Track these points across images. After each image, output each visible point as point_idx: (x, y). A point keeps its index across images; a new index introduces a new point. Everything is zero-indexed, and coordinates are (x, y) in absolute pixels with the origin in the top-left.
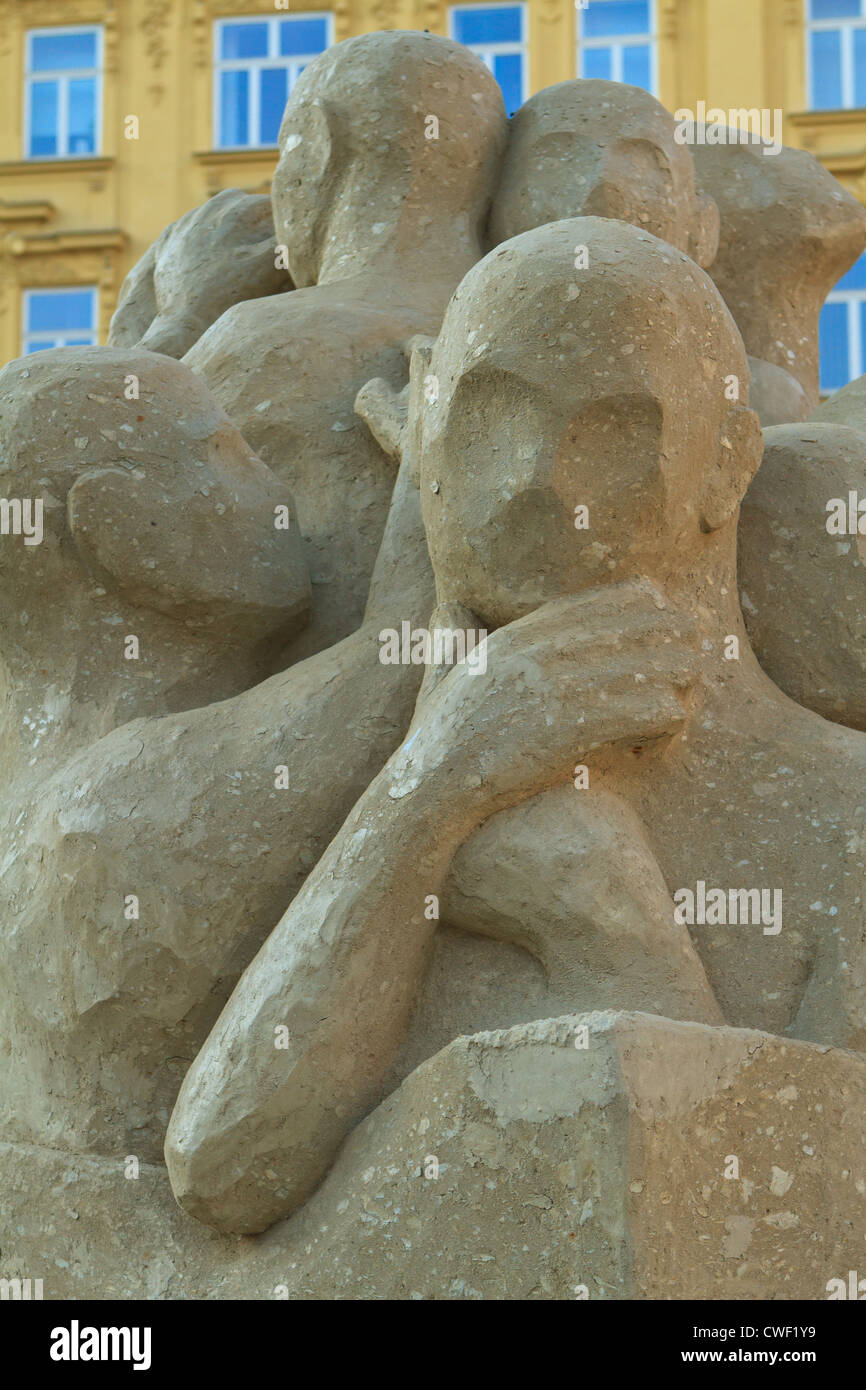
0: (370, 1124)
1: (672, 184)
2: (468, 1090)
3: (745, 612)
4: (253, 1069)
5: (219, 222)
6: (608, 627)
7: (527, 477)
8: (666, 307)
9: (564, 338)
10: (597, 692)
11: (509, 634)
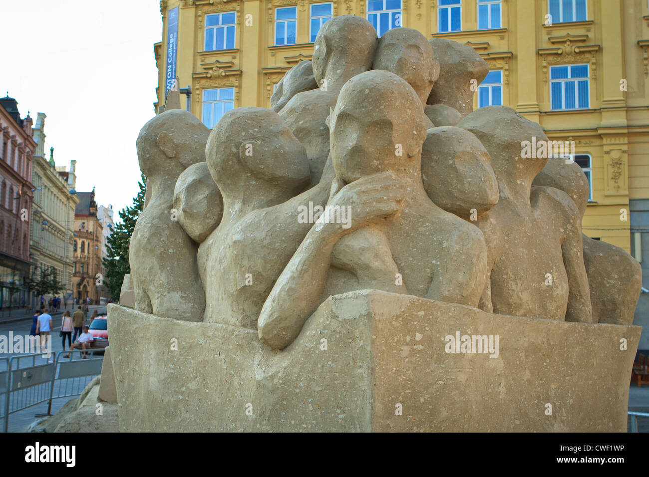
0: (310, 320)
1: (423, 58)
2: (332, 311)
3: (423, 180)
4: (278, 304)
5: (301, 70)
6: (377, 184)
7: (355, 142)
8: (394, 95)
9: (365, 104)
10: (373, 202)
11: (350, 186)
